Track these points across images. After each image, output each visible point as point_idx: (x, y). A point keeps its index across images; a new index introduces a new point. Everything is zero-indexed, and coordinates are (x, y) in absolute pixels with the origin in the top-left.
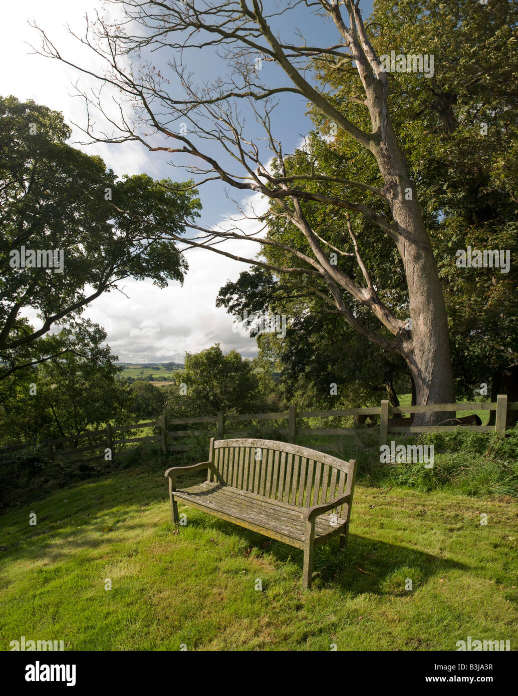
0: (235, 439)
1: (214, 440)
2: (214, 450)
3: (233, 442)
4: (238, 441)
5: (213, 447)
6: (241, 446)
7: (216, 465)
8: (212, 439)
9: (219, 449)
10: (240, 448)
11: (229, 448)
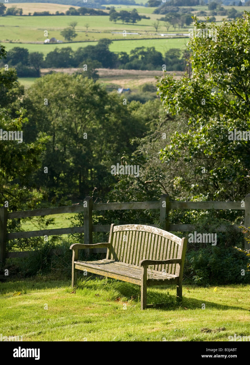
0: (127, 225)
1: (114, 226)
2: (113, 233)
3: (125, 227)
4: (129, 226)
5: (113, 231)
6: (130, 230)
7: (113, 245)
8: (112, 224)
9: (117, 232)
10: (130, 231)
11: (123, 231)
